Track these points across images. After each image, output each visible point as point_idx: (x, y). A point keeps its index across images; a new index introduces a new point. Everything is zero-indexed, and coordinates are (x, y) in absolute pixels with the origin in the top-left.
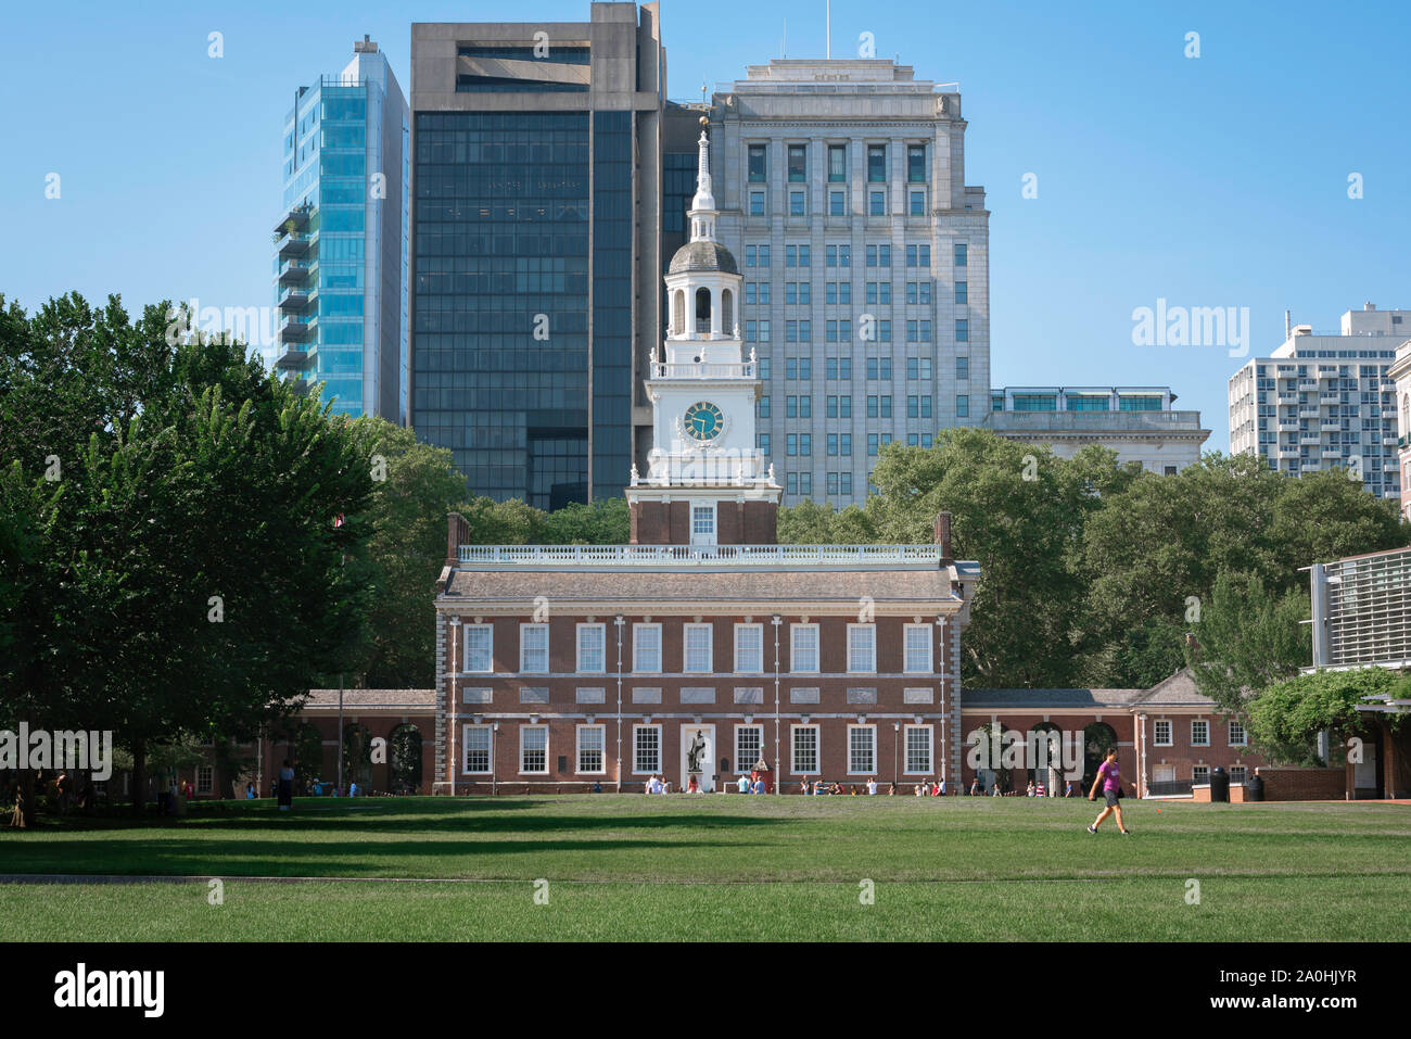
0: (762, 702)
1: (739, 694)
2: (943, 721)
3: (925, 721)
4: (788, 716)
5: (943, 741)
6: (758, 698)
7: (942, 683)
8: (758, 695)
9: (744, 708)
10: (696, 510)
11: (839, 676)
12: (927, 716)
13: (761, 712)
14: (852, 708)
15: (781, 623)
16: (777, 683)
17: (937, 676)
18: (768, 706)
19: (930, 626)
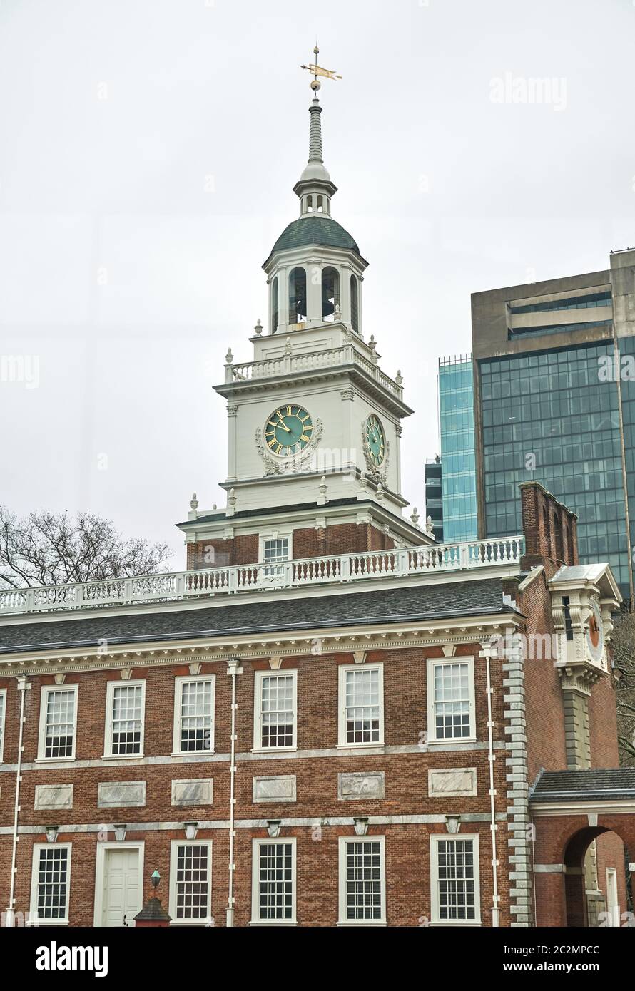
0: (211, 802)
1: (180, 789)
2: (494, 827)
3: (466, 828)
4: (249, 824)
5: (495, 862)
6: (205, 796)
7: (492, 758)
8: (206, 790)
9: (187, 812)
10: (267, 544)
11: (327, 753)
12: (467, 818)
13: (209, 818)
14: (346, 808)
15: (241, 671)
16: (233, 769)
17: (481, 746)
18: (216, 810)
19: (470, 661)
